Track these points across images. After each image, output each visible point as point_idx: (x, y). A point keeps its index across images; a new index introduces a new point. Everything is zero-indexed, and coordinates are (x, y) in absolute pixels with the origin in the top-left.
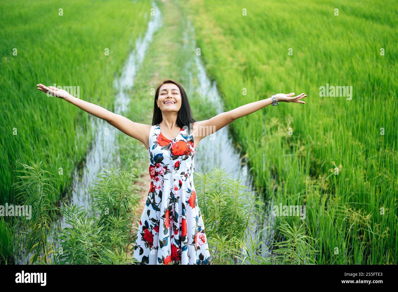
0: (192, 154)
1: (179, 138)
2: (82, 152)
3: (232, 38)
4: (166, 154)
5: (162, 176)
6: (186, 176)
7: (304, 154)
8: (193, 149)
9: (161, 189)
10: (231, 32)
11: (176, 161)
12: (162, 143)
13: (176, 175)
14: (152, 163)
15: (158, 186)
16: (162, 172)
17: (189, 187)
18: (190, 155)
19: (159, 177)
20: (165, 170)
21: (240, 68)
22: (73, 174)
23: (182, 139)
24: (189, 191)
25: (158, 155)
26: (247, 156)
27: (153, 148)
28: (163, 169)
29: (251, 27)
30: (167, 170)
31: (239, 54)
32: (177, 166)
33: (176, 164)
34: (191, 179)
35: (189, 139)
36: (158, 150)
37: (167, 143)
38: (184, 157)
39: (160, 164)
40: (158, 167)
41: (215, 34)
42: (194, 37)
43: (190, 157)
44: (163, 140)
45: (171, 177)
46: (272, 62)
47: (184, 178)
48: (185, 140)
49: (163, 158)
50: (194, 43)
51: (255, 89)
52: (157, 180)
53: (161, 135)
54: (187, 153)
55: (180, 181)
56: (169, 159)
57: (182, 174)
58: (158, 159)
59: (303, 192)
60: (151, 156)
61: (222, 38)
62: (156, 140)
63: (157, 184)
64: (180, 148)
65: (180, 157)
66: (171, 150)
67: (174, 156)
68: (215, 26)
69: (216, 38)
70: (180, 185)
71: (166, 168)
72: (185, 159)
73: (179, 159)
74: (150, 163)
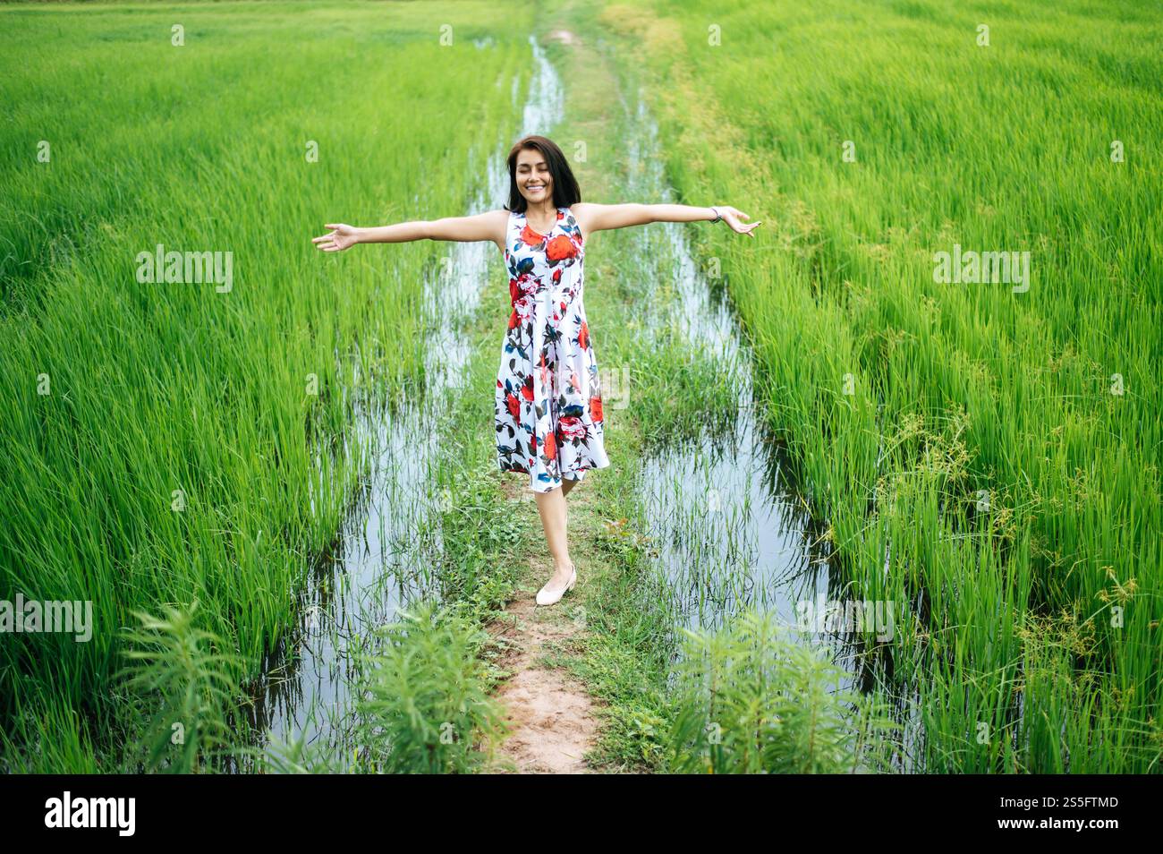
0: (580, 255)
1: (557, 232)
2: (328, 520)
3: (774, 155)
4: (539, 258)
5: (533, 296)
6: (572, 294)
7: (1010, 533)
8: (581, 248)
9: (530, 320)
10: (770, 138)
11: (555, 269)
12: (530, 240)
13: (557, 294)
14: (514, 274)
15: (525, 315)
16: (532, 289)
17: (578, 314)
18: (578, 258)
19: (527, 298)
20: (536, 285)
21: (798, 251)
22: (300, 588)
23: (563, 232)
24: (578, 320)
25: (524, 260)
26: (829, 534)
27: (516, 249)
28: (534, 284)
29: (829, 121)
30: (540, 285)
31: (796, 208)
32: (557, 278)
33: (555, 274)
34: (579, 299)
35: (573, 232)
36: (524, 252)
37: (539, 242)
38: (567, 261)
39: (529, 275)
40: (525, 281)
41: (720, 146)
42: (656, 151)
43: (577, 262)
44: (531, 236)
45: (548, 297)
46: (897, 234)
47: (568, 298)
48: (567, 234)
49: (533, 266)
50: (659, 170)
51: (847, 318)
52: (524, 303)
53: (527, 228)
54: (572, 255)
55: (562, 304)
56: (542, 267)
57: (565, 291)
58: (525, 268)
59: (1012, 664)
60: (513, 262)
61: (743, 156)
62: (520, 237)
63: (524, 311)
64: (560, 247)
65: (561, 262)
66: (546, 251)
67: (552, 261)
68: (720, 119)
69: (724, 159)
70: (563, 310)
71: (538, 282)
72: (569, 266)
73: (560, 266)
74: (510, 276)
